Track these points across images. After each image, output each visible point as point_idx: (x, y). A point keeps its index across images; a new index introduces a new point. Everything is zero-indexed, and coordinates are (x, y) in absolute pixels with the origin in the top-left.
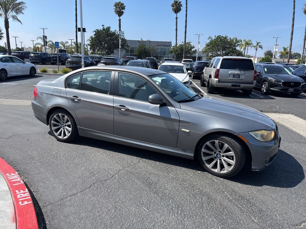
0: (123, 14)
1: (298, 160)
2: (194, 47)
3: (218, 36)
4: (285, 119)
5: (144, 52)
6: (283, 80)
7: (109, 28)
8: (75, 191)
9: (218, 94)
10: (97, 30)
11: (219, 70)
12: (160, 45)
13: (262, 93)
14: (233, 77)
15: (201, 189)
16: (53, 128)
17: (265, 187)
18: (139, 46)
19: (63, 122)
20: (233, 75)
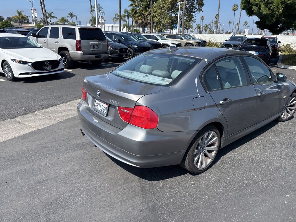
6: (119, 47)
11: (80, 41)
14: (94, 48)
20: (93, 46)
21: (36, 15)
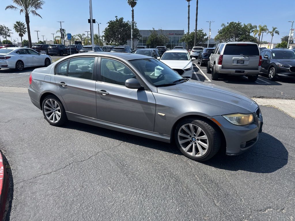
0: (136, 4)
1: (285, 146)
2: (205, 35)
3: (230, 23)
4: (286, 105)
5: (156, 41)
6: (291, 65)
7: (122, 19)
8: (50, 171)
9: (222, 80)
10: (110, 21)
11: (223, 55)
12: (173, 34)
13: (269, 79)
14: (237, 63)
15: (172, 171)
16: (46, 113)
17: (240, 171)
18: (151, 35)
19: (54, 108)
20: (237, 61)
21: (292, 35)
